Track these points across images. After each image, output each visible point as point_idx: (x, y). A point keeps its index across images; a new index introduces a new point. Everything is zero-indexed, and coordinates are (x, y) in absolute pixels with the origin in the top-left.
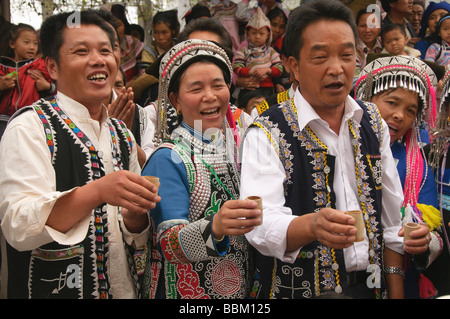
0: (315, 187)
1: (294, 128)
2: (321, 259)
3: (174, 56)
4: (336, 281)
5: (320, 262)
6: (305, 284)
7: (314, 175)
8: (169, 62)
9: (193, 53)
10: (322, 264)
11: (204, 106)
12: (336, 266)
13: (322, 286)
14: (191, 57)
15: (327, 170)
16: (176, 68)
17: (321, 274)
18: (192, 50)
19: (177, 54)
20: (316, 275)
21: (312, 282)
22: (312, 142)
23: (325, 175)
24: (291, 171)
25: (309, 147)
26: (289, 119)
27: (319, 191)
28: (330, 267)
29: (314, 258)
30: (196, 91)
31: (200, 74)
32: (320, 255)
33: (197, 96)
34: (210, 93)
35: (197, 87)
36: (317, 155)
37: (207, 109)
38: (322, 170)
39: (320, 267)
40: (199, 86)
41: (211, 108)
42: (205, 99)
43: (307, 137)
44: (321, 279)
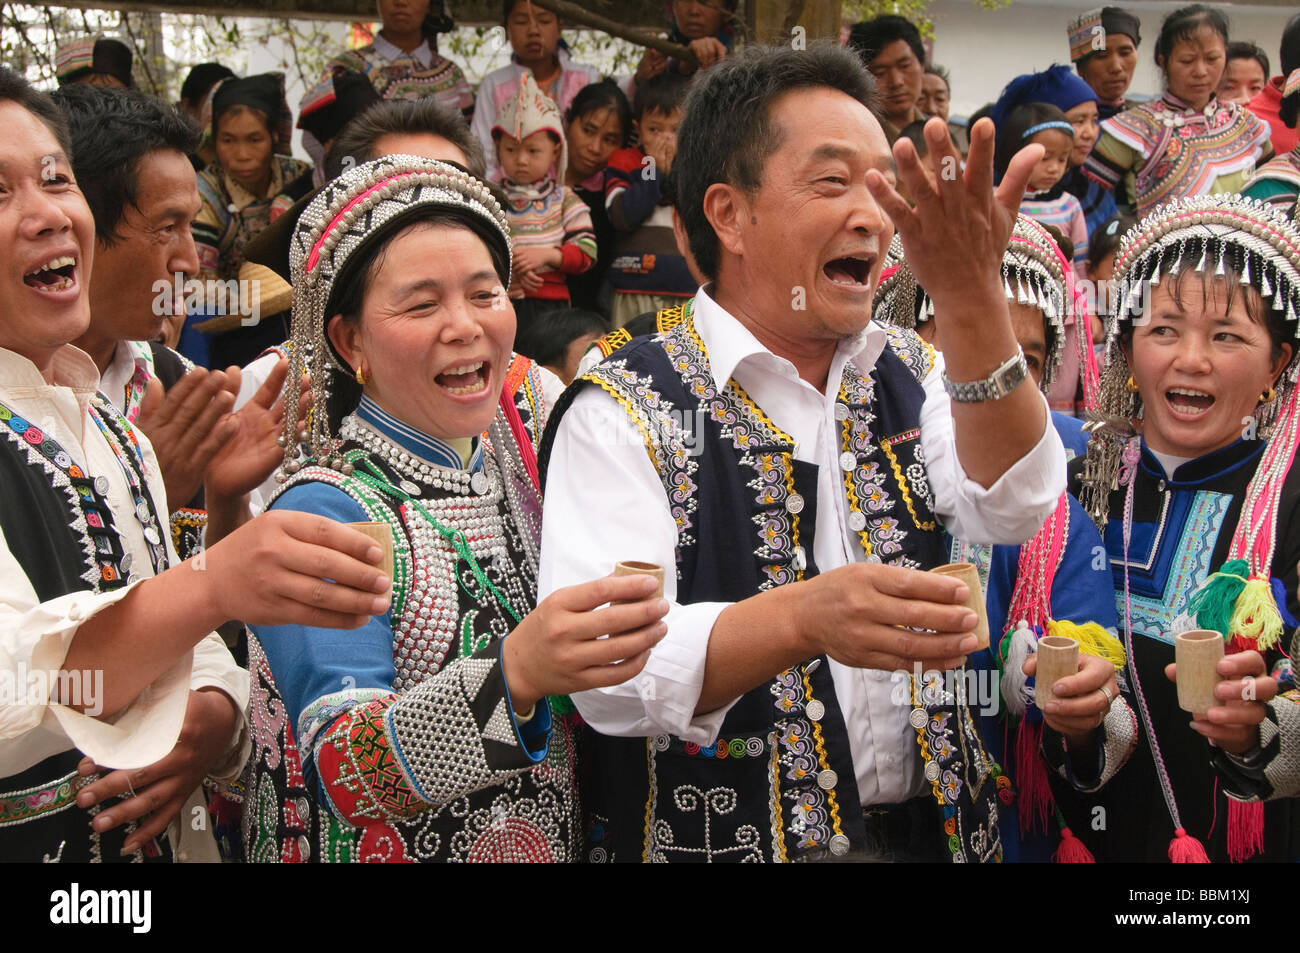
0: (762, 552)
1: (699, 390)
2: (787, 759)
3: (345, 206)
4: (830, 822)
5: (784, 769)
6: (744, 833)
7: (759, 519)
8: (329, 224)
9: (407, 196)
10: (791, 776)
11: (446, 357)
12: (828, 779)
13: (791, 840)
14: (400, 208)
15: (796, 504)
16: (354, 242)
17: (787, 805)
18: (402, 188)
19: (353, 200)
20: (775, 808)
21: (764, 827)
22: (751, 429)
23: (790, 517)
24: (693, 505)
25: (742, 442)
26: (682, 366)
27: (773, 563)
28: (813, 782)
29: (766, 756)
30: (421, 309)
31: (430, 257)
32: (782, 750)
33: (424, 327)
34: (462, 316)
35: (424, 296)
36: (765, 464)
37: (456, 365)
38: (780, 506)
39: (785, 785)
40: (430, 296)
41: (467, 363)
42: (448, 335)
43: (737, 413)
44: (788, 818)
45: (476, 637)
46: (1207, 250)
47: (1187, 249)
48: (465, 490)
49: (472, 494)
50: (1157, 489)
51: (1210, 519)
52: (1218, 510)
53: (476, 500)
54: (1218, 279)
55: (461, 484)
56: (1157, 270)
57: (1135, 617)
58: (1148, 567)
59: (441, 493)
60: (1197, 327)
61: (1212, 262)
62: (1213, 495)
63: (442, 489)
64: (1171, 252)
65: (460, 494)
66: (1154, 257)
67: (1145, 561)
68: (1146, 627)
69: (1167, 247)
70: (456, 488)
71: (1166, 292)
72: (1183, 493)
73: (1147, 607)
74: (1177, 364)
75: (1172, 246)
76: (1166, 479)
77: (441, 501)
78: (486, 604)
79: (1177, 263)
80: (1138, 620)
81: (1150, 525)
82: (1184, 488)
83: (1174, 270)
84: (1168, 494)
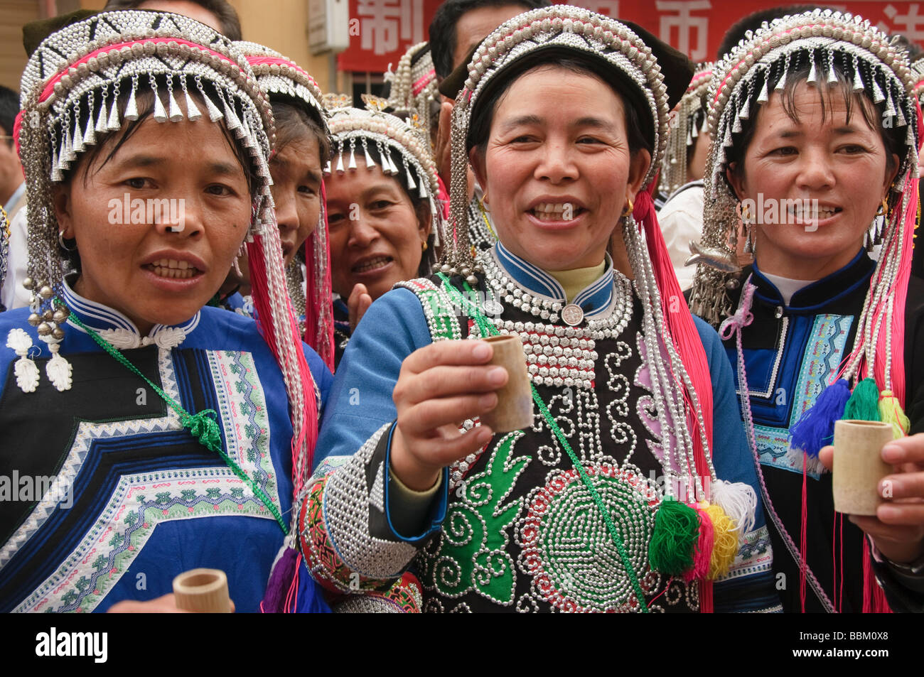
45: (513, 457)
46: (815, 60)
47: (792, 63)
48: (554, 318)
49: (560, 323)
50: (774, 315)
51: (831, 340)
52: (839, 331)
53: (559, 329)
54: (831, 87)
55: (551, 311)
56: (765, 88)
57: (762, 448)
58: (768, 395)
59: (527, 317)
60: (818, 141)
61: (823, 70)
62: (832, 318)
63: (529, 313)
64: (776, 68)
65: (547, 322)
66: (759, 77)
67: (765, 389)
68: (775, 458)
69: (772, 64)
70: (544, 314)
71: (781, 109)
72: (801, 319)
73: (773, 438)
74: (801, 180)
75: (777, 61)
76: (783, 304)
77: (519, 324)
78: (540, 429)
79: (784, 77)
80: (765, 451)
81: (767, 352)
82: (802, 314)
83: (781, 85)
84: (786, 320)
